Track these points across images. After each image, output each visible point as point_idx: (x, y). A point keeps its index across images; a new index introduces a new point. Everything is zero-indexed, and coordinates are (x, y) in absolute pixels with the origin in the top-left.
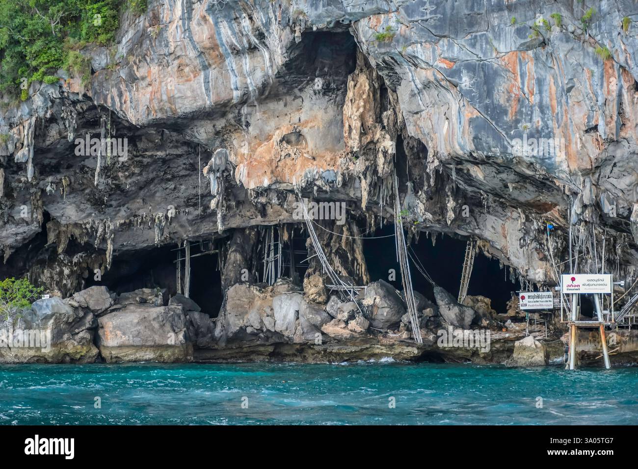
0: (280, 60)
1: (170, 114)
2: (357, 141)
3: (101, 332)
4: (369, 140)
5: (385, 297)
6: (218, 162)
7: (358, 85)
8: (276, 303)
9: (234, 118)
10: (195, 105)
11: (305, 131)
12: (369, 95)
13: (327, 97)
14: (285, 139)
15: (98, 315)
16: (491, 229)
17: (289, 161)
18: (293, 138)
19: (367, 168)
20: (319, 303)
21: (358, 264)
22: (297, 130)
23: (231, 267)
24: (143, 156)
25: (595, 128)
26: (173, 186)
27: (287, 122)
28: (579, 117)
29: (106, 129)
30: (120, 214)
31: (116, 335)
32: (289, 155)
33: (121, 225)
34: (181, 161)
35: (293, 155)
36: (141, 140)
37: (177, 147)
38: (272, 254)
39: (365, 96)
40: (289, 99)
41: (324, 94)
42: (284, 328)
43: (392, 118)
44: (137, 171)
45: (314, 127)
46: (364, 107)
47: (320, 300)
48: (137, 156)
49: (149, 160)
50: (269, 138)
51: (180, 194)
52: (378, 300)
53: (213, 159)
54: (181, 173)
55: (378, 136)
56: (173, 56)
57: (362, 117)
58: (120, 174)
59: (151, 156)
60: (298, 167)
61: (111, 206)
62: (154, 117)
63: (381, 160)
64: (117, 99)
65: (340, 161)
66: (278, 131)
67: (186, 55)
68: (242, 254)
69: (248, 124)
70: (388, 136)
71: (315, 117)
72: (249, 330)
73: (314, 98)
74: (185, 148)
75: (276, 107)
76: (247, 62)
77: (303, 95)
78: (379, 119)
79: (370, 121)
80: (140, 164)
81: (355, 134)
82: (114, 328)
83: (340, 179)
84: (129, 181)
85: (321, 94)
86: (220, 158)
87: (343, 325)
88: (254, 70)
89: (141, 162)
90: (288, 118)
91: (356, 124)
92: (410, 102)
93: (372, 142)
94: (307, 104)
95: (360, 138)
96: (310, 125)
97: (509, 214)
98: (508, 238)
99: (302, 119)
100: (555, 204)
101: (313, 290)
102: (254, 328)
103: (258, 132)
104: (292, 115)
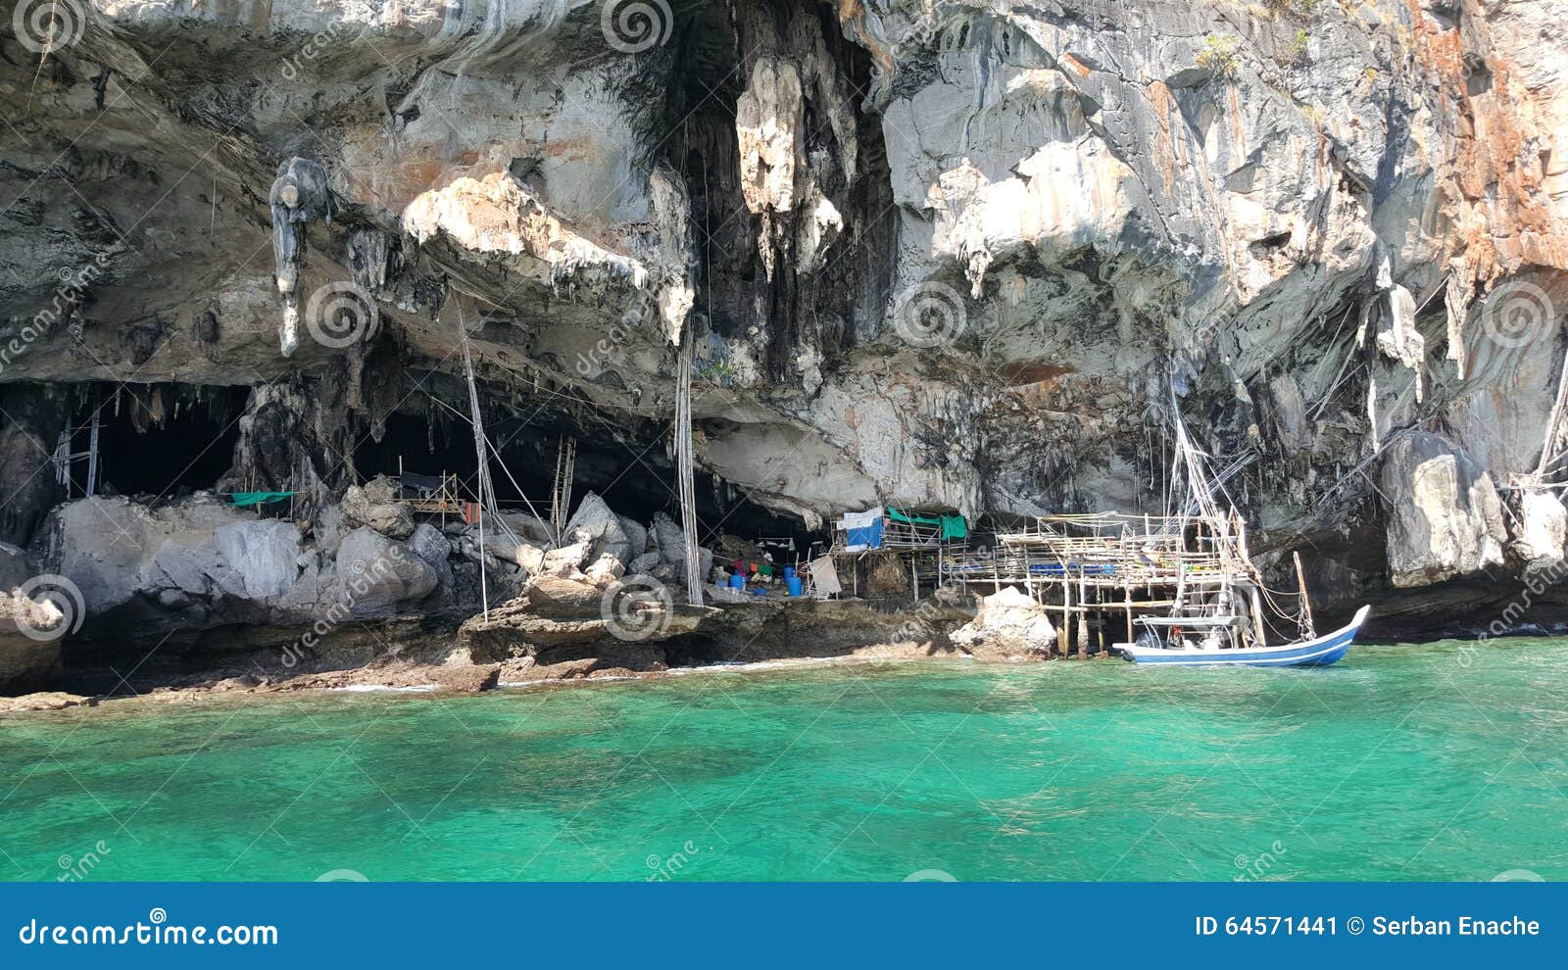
7: (781, 84)
8: (223, 542)
9: (391, 87)
11: (552, 164)
13: (625, 103)
14: (518, 169)
22: (539, 157)
27: (516, 133)
28: (1250, 217)
32: (530, 202)
35: (538, 204)
40: (529, 84)
41: (622, 96)
43: (826, 166)
45: (581, 158)
50: (468, 157)
52: (612, 528)
66: (497, 147)
69: (412, 114)
71: (587, 139)
72: (170, 597)
73: (599, 95)
75: (498, 93)
78: (808, 163)
79: (802, 161)
81: (784, 178)
85: (618, 93)
87: (579, 575)
90: (516, 125)
91: (787, 158)
94: (571, 107)
96: (569, 153)
97: (883, 389)
98: (860, 430)
99: (552, 137)
100: (1069, 369)
101: (377, 511)
102: (186, 593)
103: (442, 136)
104: (527, 121)
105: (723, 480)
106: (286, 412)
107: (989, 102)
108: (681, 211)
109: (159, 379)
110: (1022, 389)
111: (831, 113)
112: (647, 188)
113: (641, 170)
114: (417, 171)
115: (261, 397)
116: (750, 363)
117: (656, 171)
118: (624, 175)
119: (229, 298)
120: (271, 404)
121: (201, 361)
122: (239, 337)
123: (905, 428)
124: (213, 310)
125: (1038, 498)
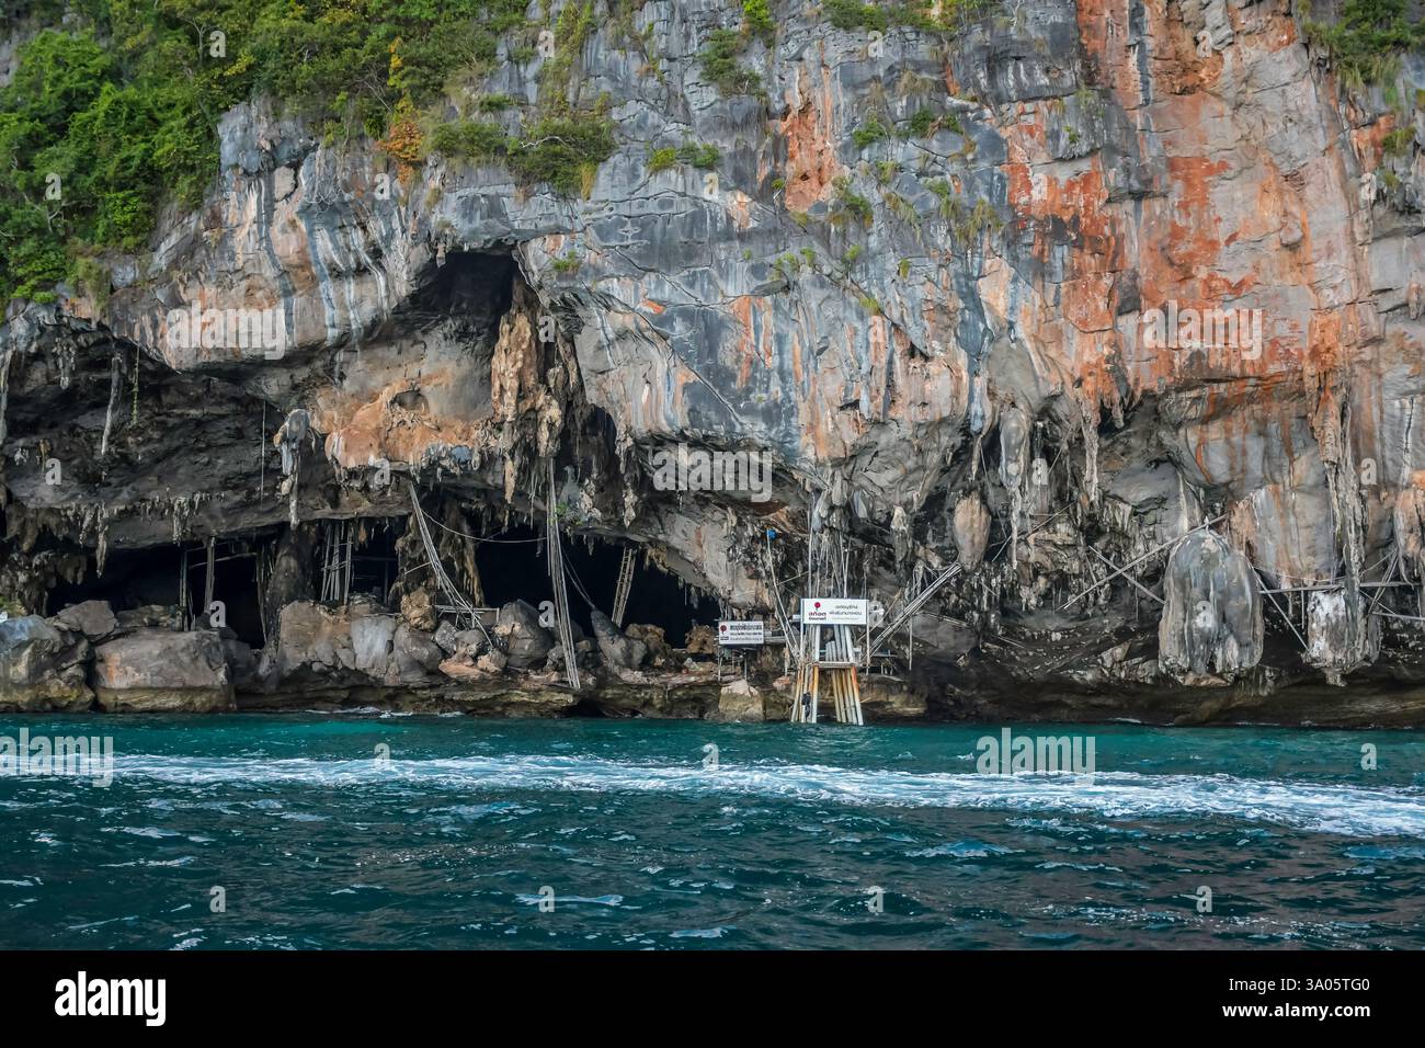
0: (403, 288)
1: (229, 356)
2: (513, 408)
3: (99, 667)
4: (528, 406)
5: (526, 624)
6: (295, 428)
7: (515, 331)
8: (356, 630)
9: (324, 366)
11: (427, 389)
12: (530, 345)
14: (398, 400)
15: (96, 642)
16: (682, 535)
17: (403, 431)
18: (408, 400)
19: (515, 445)
20: (425, 630)
21: (469, 577)
22: (416, 389)
23: (281, 577)
24: (168, 415)
25: (855, 405)
26: (206, 459)
27: (401, 376)
28: (833, 388)
29: (120, 373)
30: (119, 498)
31: (126, 673)
32: (404, 422)
33: (120, 512)
34: (223, 424)
35: (409, 422)
36: (167, 392)
37: (220, 404)
38: (336, 560)
39: (524, 346)
40: (405, 343)
41: (458, 340)
42: (369, 665)
43: (561, 377)
44: (156, 435)
45: (440, 384)
46: (524, 360)
47: (426, 626)
48: (160, 415)
49: (177, 421)
50: (373, 397)
51: (216, 471)
52: (517, 628)
53: (287, 424)
54: (221, 442)
55: (541, 401)
56: (240, 275)
57: (520, 375)
58: (130, 439)
59: (181, 416)
60: (417, 440)
61: (109, 484)
62: (206, 360)
63: (544, 435)
64: (149, 332)
65: (476, 434)
66: (387, 389)
67: (261, 275)
68: (298, 558)
69: (342, 377)
70: (554, 402)
71: (443, 371)
72: (316, 667)
73: (443, 344)
74: (232, 406)
75: (387, 354)
76: (351, 289)
77: (427, 339)
78: (543, 379)
79: (531, 381)
80: (162, 426)
81: (510, 398)
82: (123, 661)
83: (476, 458)
84: (143, 449)
85: (454, 339)
86: (298, 423)
87: (470, 662)
88: (361, 301)
89: (163, 423)
90: (402, 371)
91: (511, 384)
92: (595, 357)
93: (532, 409)
94: (431, 352)
95: (517, 403)
96: (435, 381)
98: (704, 547)
99: (424, 373)
101: (416, 612)
102: (323, 665)
103: (357, 388)
104: (407, 366)
105: (684, 582)
109: (348, 516)
116: (593, 504)
118: (473, 389)
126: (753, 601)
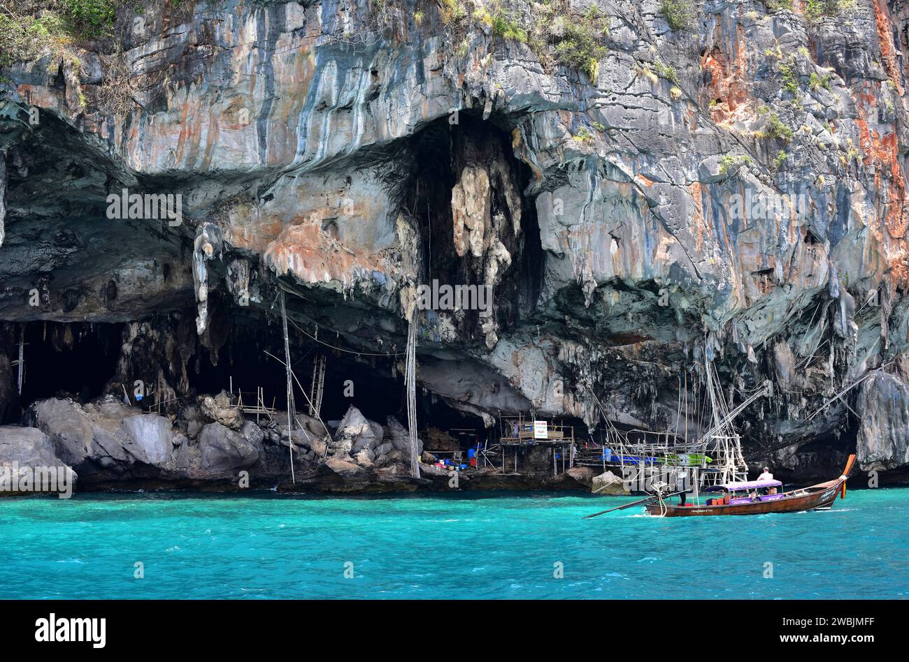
6: (214, 240)
9: (262, 187)
10: (240, 162)
11: (343, 218)
12: (489, 194)
13: (386, 184)
16: (501, 356)
17: (333, 253)
22: (335, 217)
27: (325, 204)
28: (750, 258)
32: (333, 245)
40: (333, 176)
41: (384, 181)
43: (502, 223)
45: (359, 216)
46: (485, 207)
47: (237, 425)
50: (295, 220)
52: (365, 429)
55: (493, 242)
56: (230, 92)
57: (484, 218)
60: (345, 263)
63: (492, 271)
65: (382, 262)
66: (317, 213)
67: (251, 96)
69: (270, 197)
71: (363, 205)
73: (372, 181)
75: (316, 183)
77: (354, 177)
78: (493, 224)
79: (488, 224)
83: (394, 283)
85: (382, 179)
86: (216, 235)
87: (349, 458)
88: (334, 135)
90: (324, 199)
93: (489, 247)
94: (355, 187)
95: (484, 241)
96: (353, 213)
97: (536, 342)
98: (521, 367)
99: (344, 204)
100: (649, 338)
101: (223, 413)
102: (114, 459)
104: (330, 197)
105: (429, 391)
106: (150, 341)
107: (596, 198)
108: (414, 241)
109: (76, 320)
110: (622, 348)
111: (507, 194)
112: (395, 227)
113: (392, 216)
114: (269, 227)
115: (134, 331)
116: (452, 328)
117: (400, 216)
118: (382, 223)
119: (126, 273)
120: (141, 336)
121: (103, 309)
122: (129, 296)
123: (550, 368)
124: (114, 279)
125: (634, 412)
126: (560, 411)
